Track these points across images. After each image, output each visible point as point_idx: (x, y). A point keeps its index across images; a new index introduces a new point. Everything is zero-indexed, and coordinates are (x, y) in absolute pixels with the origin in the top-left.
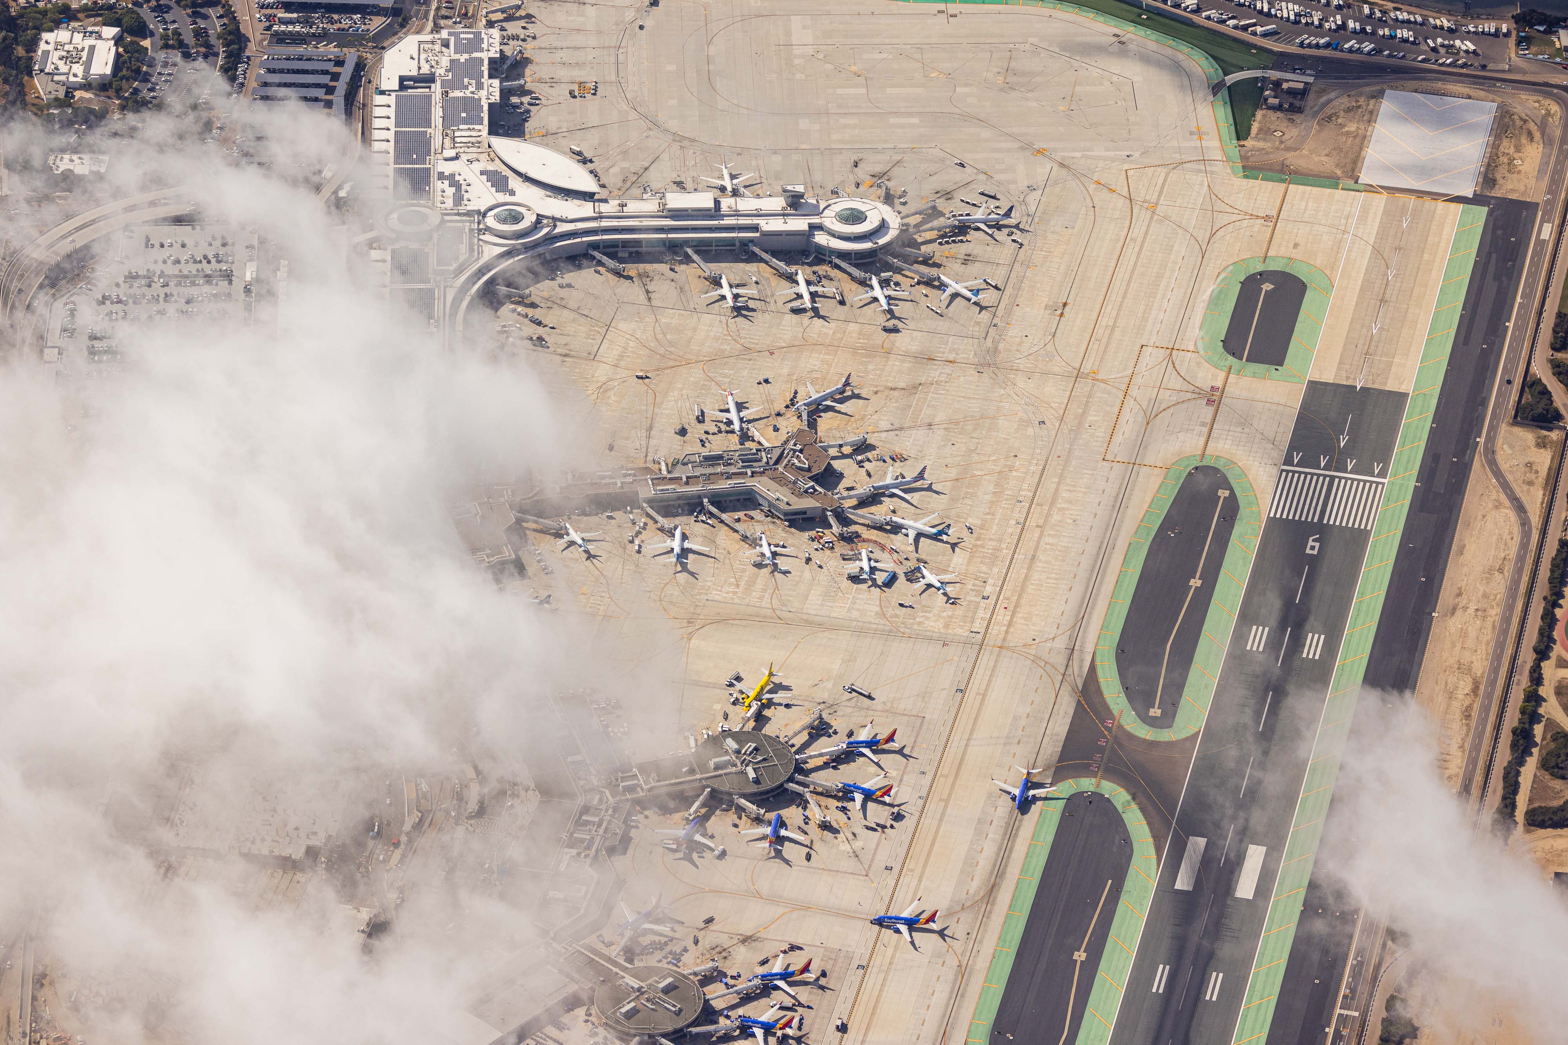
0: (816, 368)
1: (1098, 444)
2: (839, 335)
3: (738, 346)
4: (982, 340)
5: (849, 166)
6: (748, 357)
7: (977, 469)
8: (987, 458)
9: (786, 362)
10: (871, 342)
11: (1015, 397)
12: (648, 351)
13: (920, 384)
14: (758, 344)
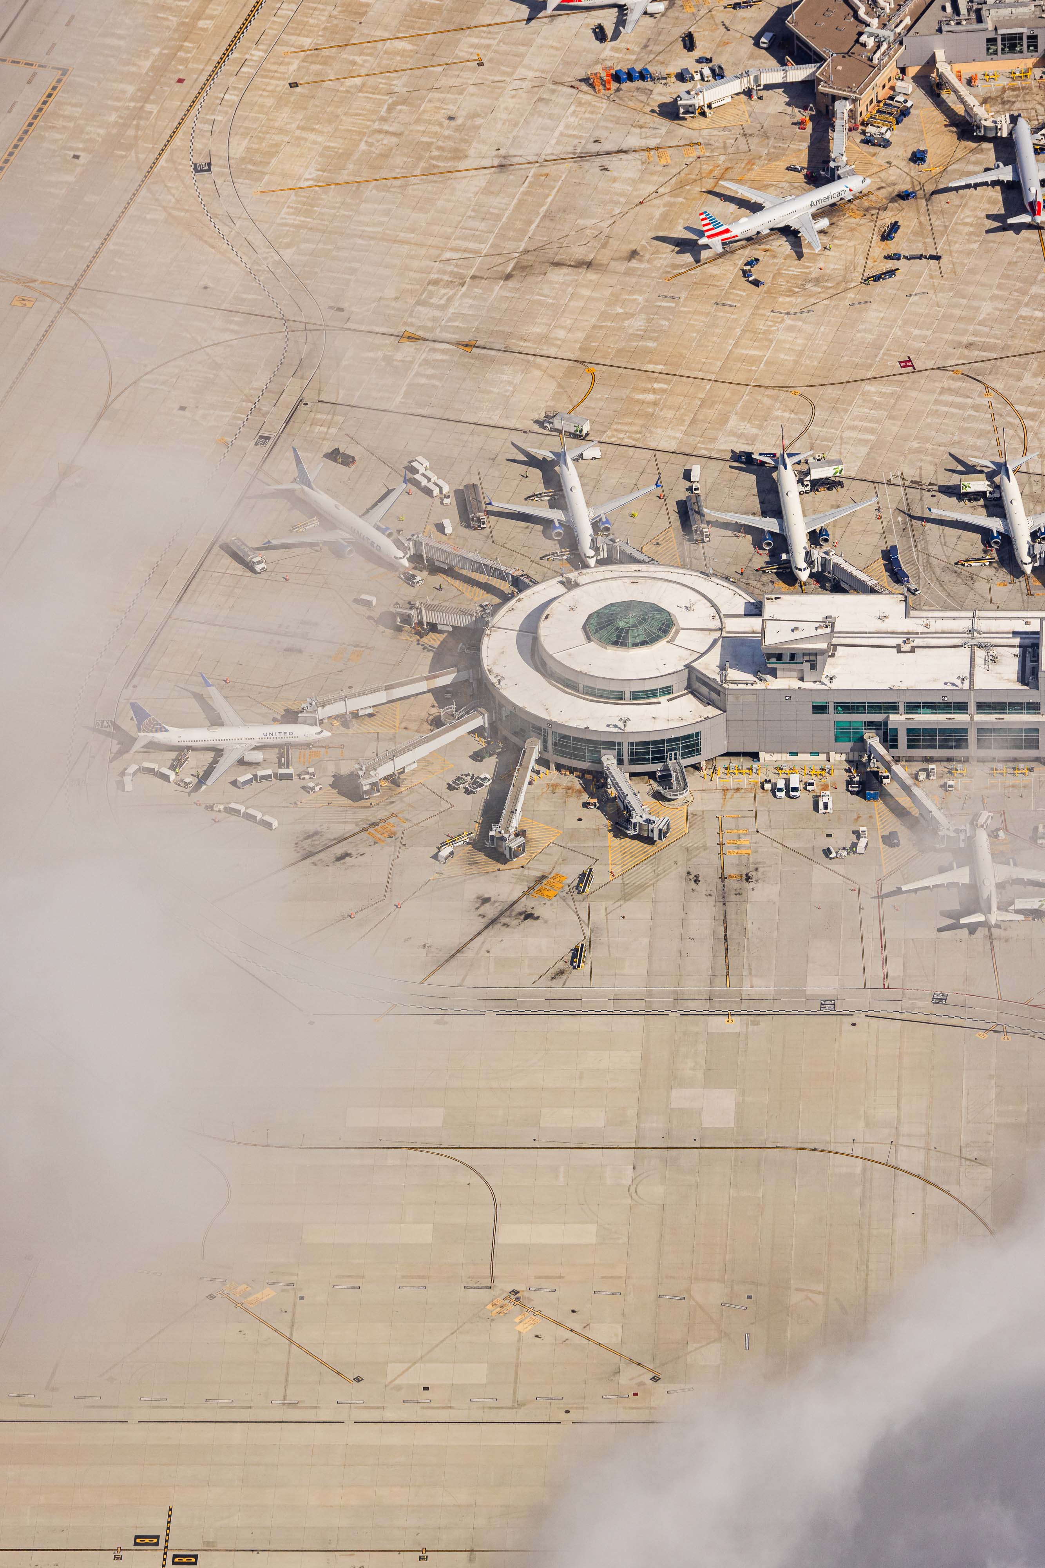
0: (788, 321)
1: (68, 110)
2: (711, 413)
3: (998, 385)
4: (308, 396)
5: (599, 953)
6: (976, 354)
7: (402, 53)
8: (371, 80)
9: (870, 338)
10: (624, 393)
11: (257, 240)
13: (508, 277)
14: (943, 391)
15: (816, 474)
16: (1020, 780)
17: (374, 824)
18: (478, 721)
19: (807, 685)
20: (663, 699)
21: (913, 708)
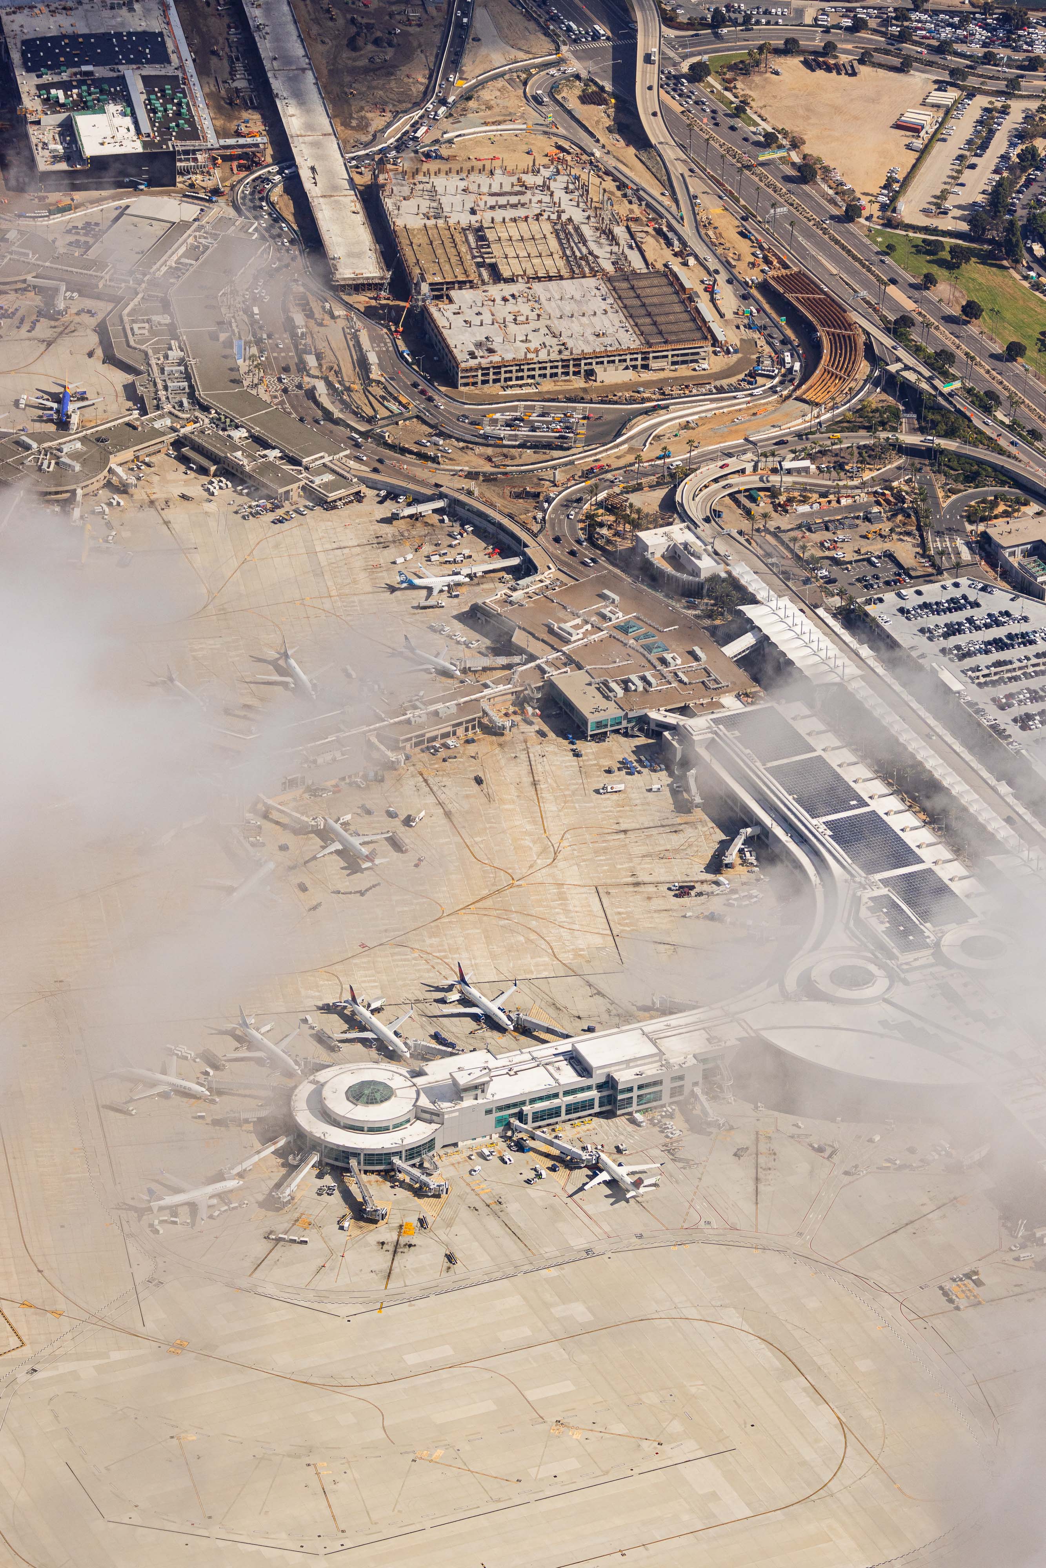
3: (417, 946)
5: (459, 1254)
6: (391, 934)
9: (335, 938)
12: (533, 912)
14: (393, 955)
15: (373, 1006)
16: (588, 1127)
17: (297, 1221)
18: (315, 1158)
19: (480, 1101)
20: (408, 1125)
21: (533, 1101)
